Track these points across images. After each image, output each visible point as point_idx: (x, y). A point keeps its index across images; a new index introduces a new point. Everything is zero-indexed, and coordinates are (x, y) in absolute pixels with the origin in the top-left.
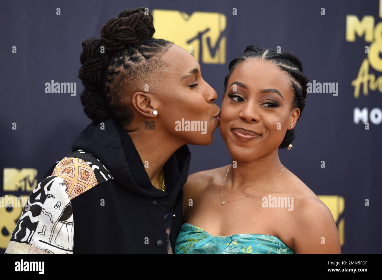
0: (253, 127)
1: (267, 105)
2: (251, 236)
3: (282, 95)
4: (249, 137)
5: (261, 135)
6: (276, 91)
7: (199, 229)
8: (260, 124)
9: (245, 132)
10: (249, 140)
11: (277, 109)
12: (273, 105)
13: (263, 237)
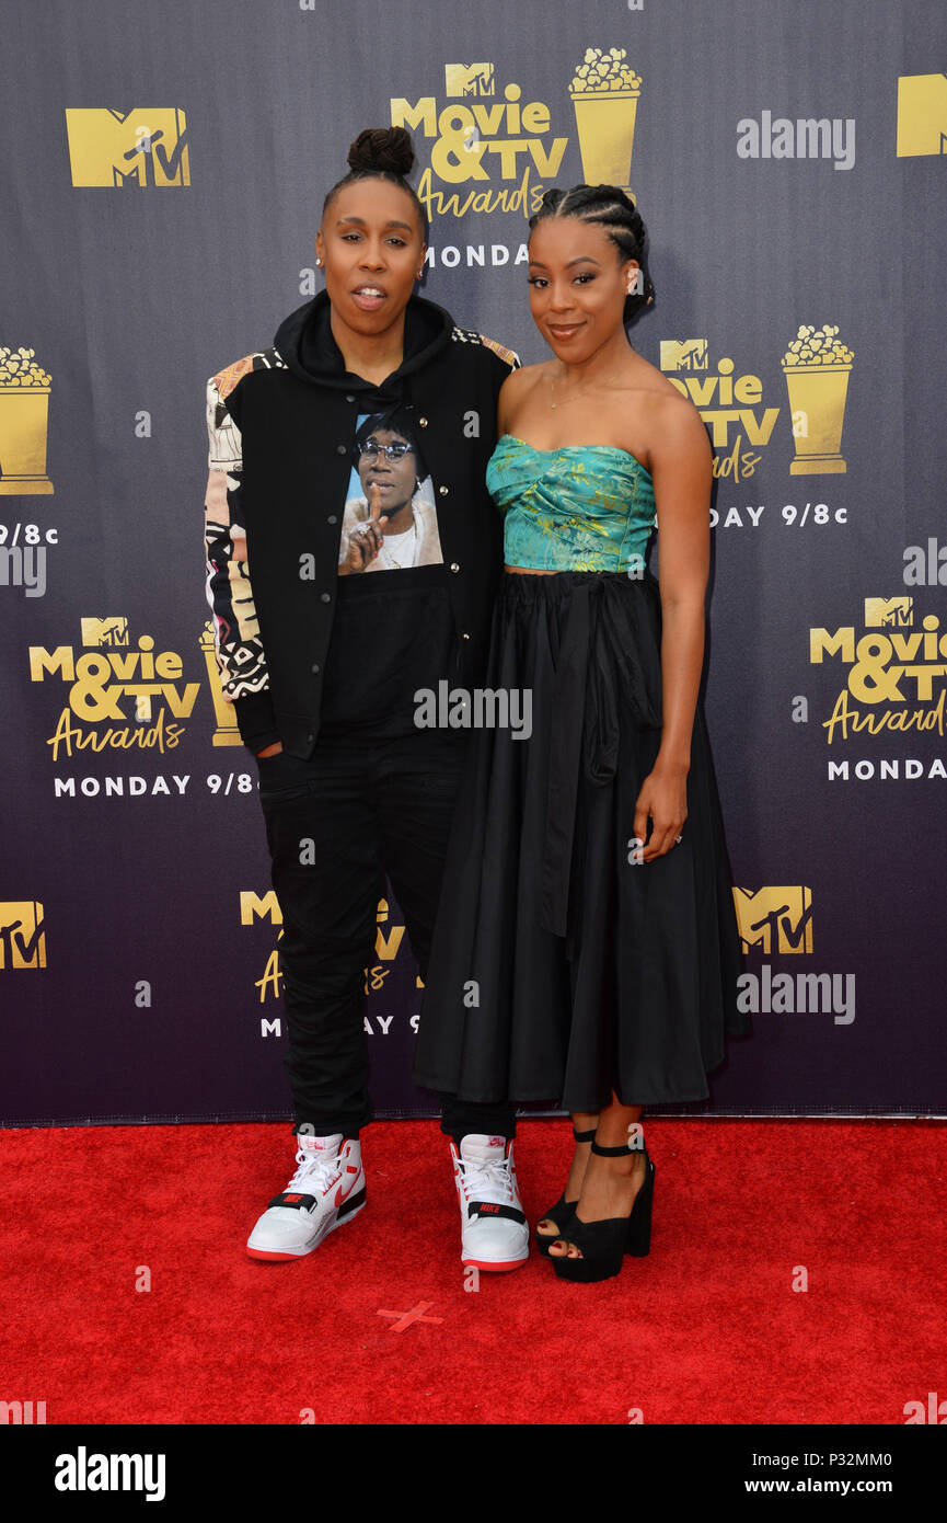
0: (570, 319)
1: (578, 282)
2: (584, 449)
3: (595, 259)
4: (568, 333)
5: (585, 323)
6: (585, 260)
7: (520, 442)
8: (578, 311)
9: (563, 328)
10: (572, 335)
11: (594, 282)
12: (588, 278)
13: (601, 450)
